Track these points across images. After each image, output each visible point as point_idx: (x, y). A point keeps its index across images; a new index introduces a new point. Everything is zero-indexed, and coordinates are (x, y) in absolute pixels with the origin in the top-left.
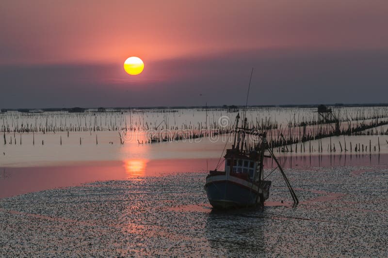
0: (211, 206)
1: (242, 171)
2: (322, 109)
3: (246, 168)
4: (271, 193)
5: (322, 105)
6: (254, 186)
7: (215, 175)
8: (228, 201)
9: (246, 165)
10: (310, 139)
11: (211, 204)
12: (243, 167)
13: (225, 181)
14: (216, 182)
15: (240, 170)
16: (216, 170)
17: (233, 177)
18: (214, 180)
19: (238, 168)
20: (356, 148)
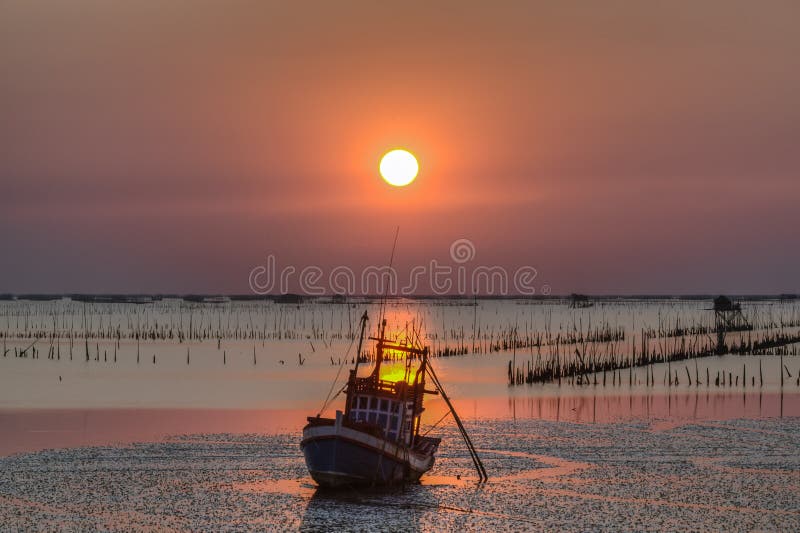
0: (314, 483)
1: (367, 419)
2: (722, 304)
3: (384, 413)
4: (438, 461)
5: (722, 297)
6: (387, 446)
7: (316, 426)
8: (341, 474)
9: (374, 406)
10: (656, 360)
11: (314, 478)
12: (378, 411)
13: (333, 438)
14: (319, 439)
15: (362, 415)
16: (319, 415)
17: (347, 430)
18: (315, 435)
19: (360, 413)
20: (718, 380)
